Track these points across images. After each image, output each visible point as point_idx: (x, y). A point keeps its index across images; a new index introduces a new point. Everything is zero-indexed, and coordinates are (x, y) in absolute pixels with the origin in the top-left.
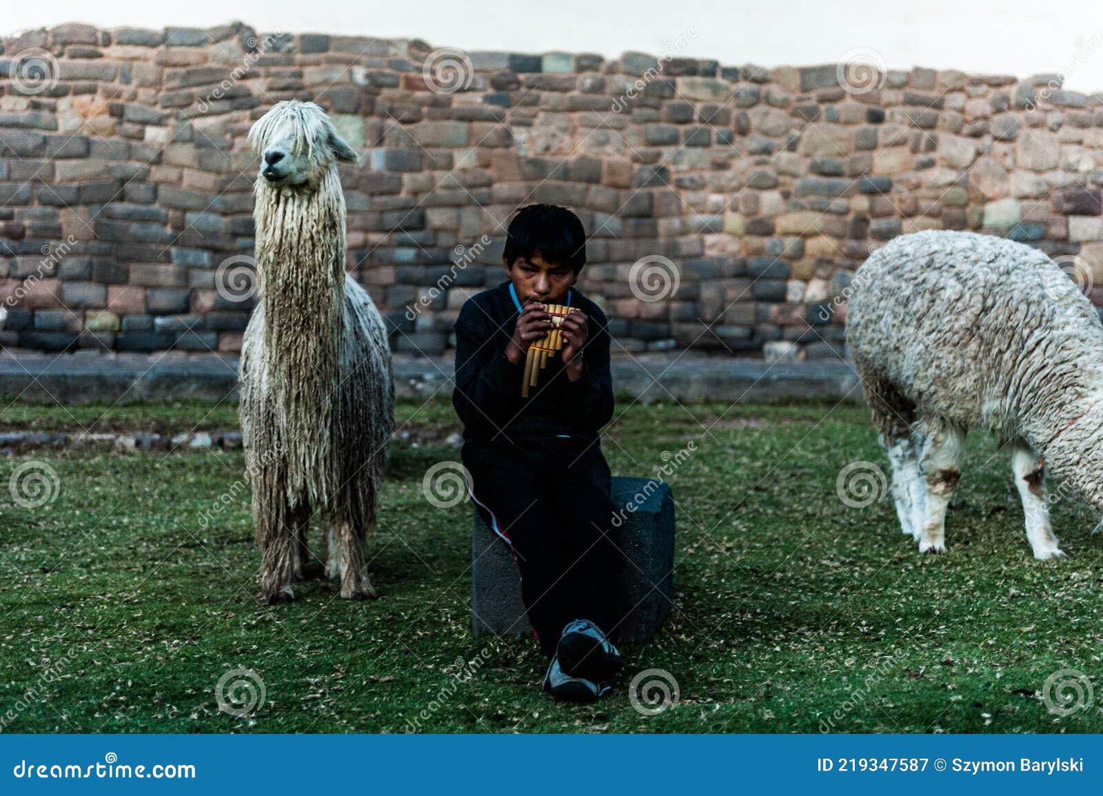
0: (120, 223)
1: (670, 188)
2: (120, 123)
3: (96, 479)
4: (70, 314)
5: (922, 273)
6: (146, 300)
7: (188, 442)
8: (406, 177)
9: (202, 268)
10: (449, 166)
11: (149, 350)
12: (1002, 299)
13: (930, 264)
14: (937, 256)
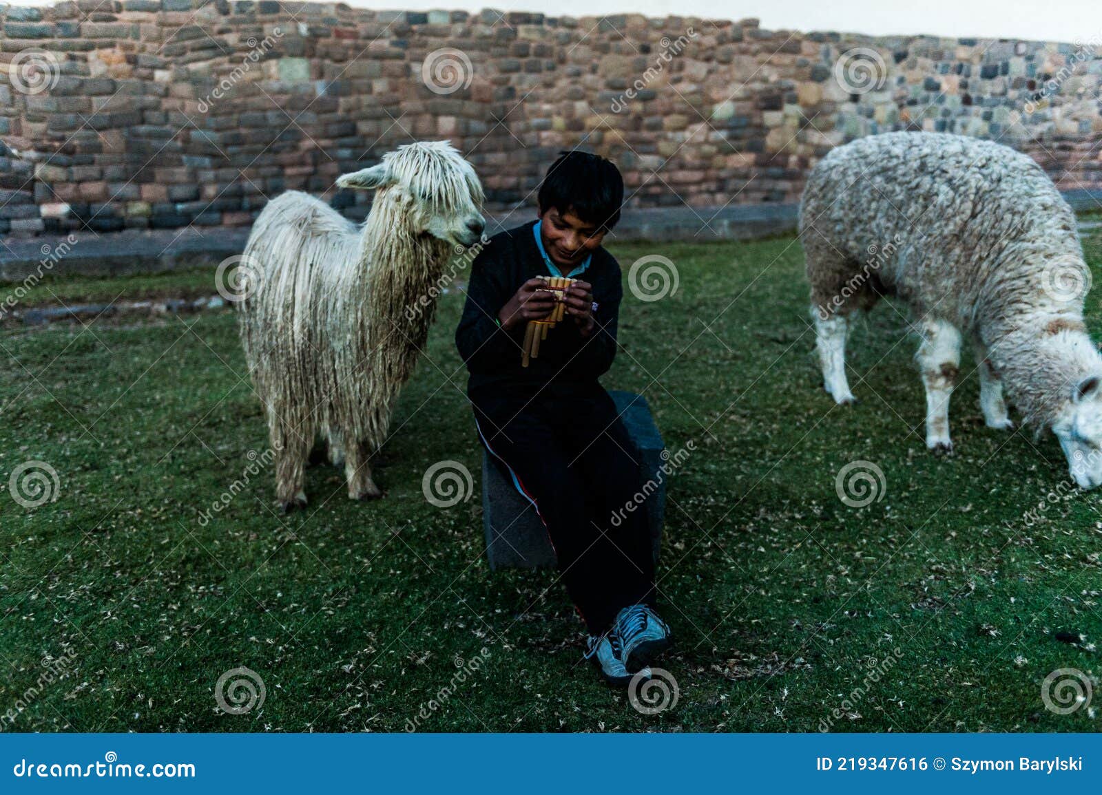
0: (144, 140)
1: (517, 102)
2: (135, 68)
4: (115, 205)
6: (169, 193)
7: (206, 304)
8: (342, 100)
9: (205, 168)
10: (370, 90)
11: (174, 227)
12: (990, 206)
13: (922, 168)
14: (929, 160)
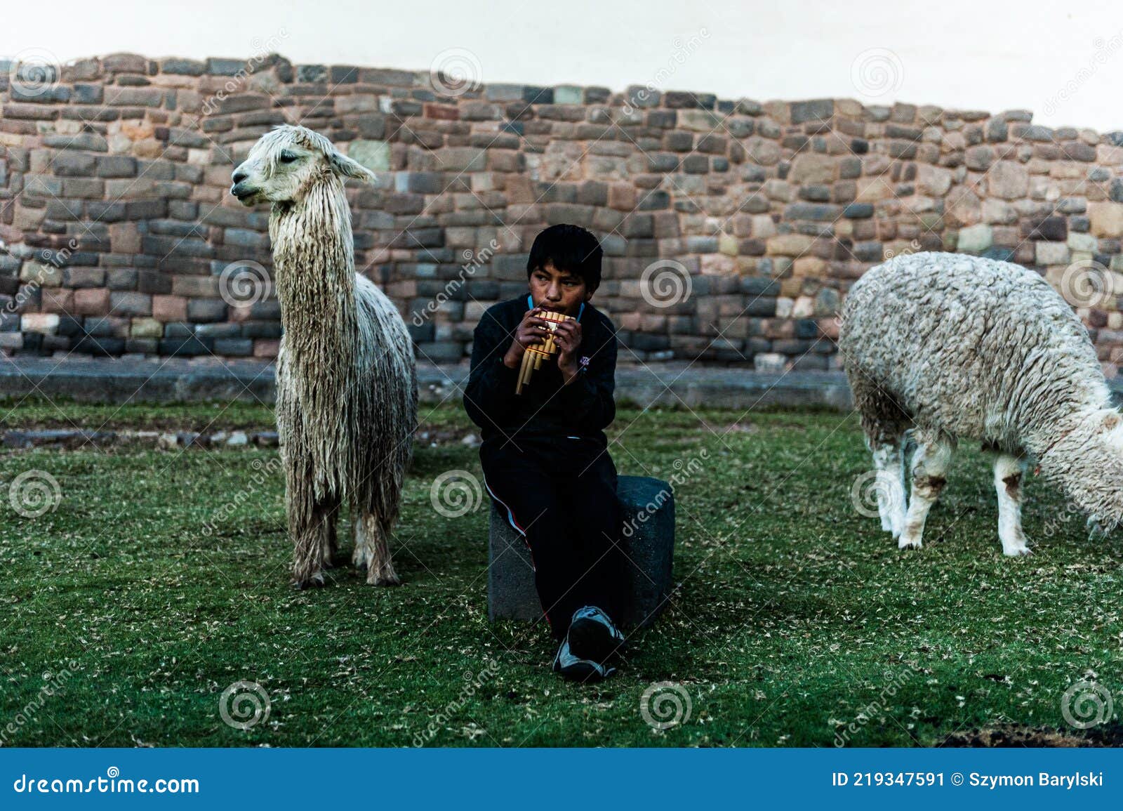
0: (164, 238)
1: (671, 211)
2: (165, 146)
3: (142, 473)
4: (118, 321)
5: (926, 293)
6: (188, 310)
7: (226, 440)
8: (429, 200)
10: (468, 189)
11: (190, 355)
12: (1001, 320)
13: (933, 284)
14: (939, 277)
